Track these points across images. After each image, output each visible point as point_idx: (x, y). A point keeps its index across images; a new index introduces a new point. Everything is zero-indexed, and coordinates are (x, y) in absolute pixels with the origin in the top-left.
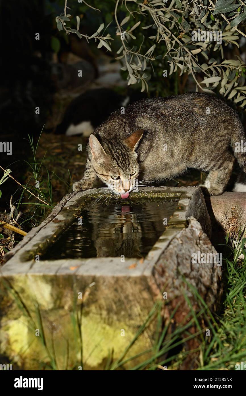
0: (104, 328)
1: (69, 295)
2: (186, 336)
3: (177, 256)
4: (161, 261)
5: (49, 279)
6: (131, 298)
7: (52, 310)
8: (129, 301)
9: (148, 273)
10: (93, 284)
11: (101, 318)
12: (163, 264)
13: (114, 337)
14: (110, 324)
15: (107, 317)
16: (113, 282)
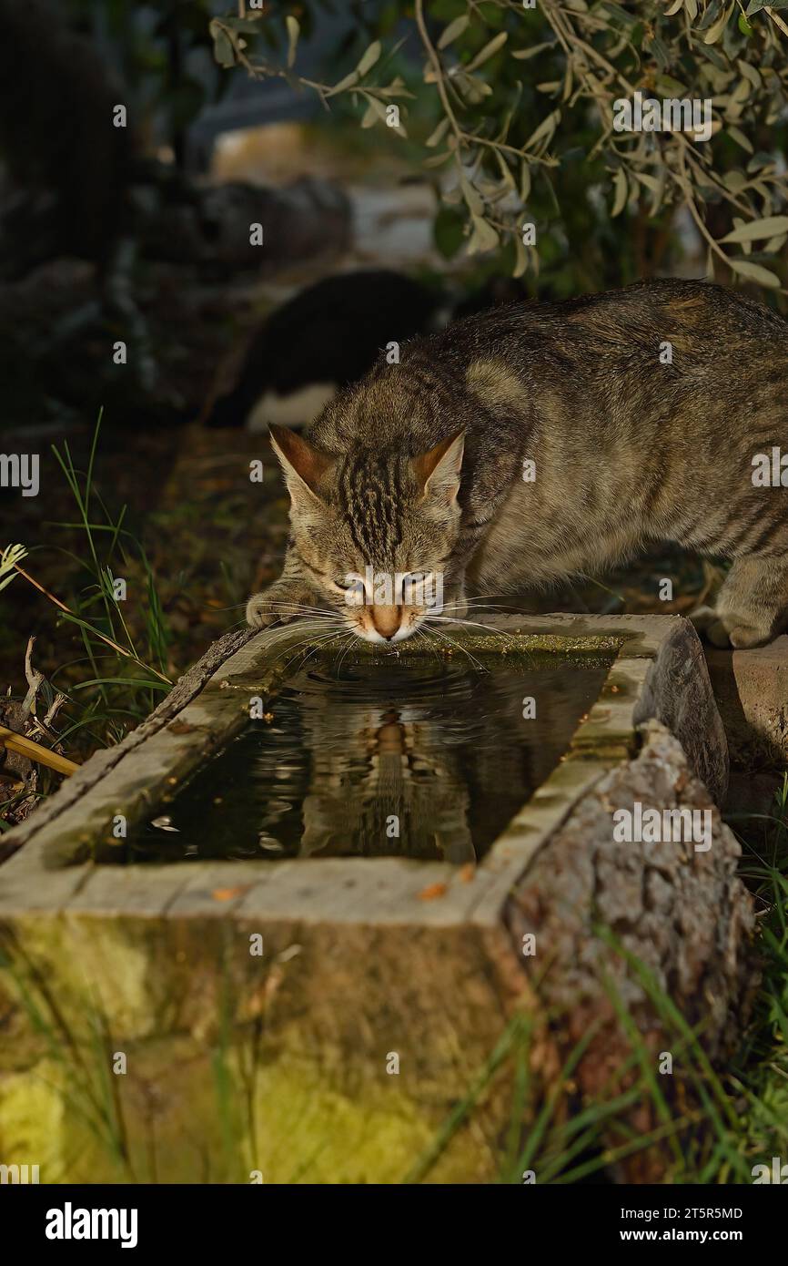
0: (331, 1108)
1: (210, 988)
2: (617, 1141)
3: (596, 859)
4: (536, 875)
5: (139, 930)
6: (426, 1003)
7: (148, 1039)
8: (420, 1014)
9: (486, 916)
10: (295, 950)
11: (321, 1073)
12: (542, 886)
13: (365, 1138)
14: (352, 1094)
15: (340, 1069)
16: (362, 944)
